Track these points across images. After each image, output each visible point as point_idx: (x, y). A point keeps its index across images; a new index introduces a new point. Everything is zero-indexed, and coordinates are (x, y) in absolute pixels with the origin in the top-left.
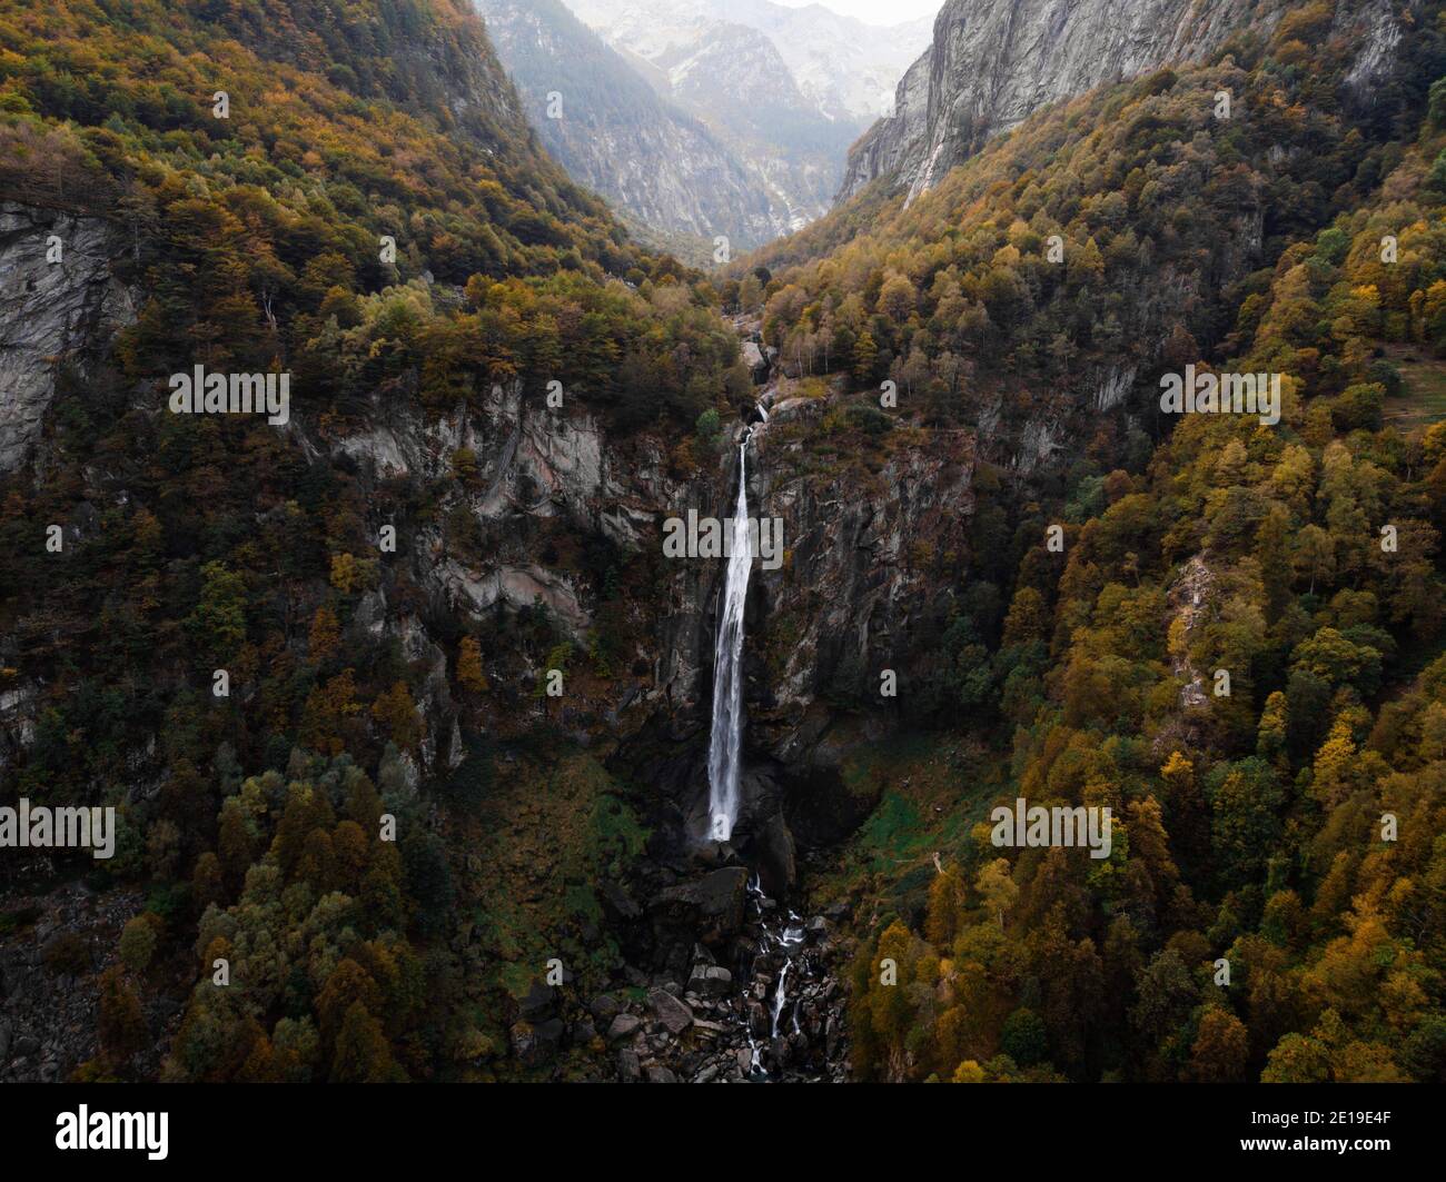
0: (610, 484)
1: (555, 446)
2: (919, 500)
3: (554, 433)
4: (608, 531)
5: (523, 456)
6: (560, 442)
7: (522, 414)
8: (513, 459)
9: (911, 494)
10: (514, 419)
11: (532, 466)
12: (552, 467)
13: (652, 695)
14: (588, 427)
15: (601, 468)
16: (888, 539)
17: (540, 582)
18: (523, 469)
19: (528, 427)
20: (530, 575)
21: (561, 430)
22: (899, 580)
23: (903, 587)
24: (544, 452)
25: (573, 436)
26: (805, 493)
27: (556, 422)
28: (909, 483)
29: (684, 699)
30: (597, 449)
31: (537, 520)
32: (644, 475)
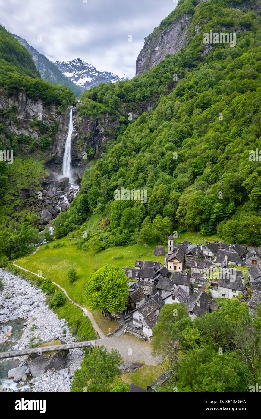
0: (45, 115)
1: (34, 107)
2: (108, 123)
3: (33, 104)
4: (44, 123)
5: (27, 109)
6: (35, 106)
7: (27, 100)
8: (25, 109)
9: (106, 122)
10: (25, 100)
11: (29, 110)
12: (33, 111)
13: (53, 155)
14: (40, 103)
15: (43, 112)
16: (101, 129)
17: (30, 132)
18: (27, 111)
19: (28, 102)
20: (28, 130)
21: (34, 103)
22: (104, 138)
23: (105, 139)
24: (31, 108)
25: (37, 105)
26: (84, 118)
27: (33, 102)
28: (106, 119)
29: (60, 156)
30: (42, 108)
31: (30, 121)
32: (52, 113)
